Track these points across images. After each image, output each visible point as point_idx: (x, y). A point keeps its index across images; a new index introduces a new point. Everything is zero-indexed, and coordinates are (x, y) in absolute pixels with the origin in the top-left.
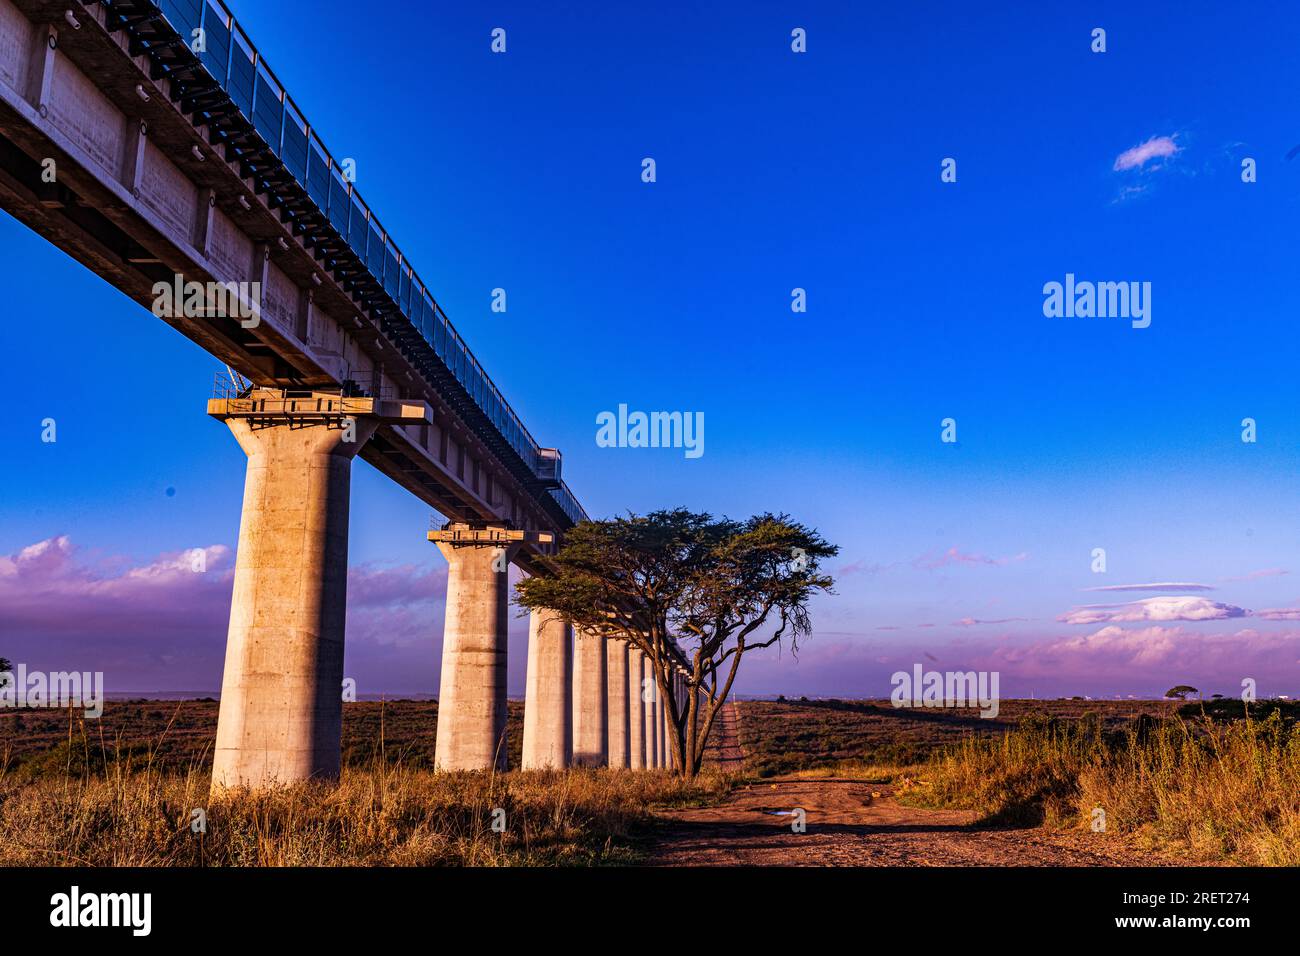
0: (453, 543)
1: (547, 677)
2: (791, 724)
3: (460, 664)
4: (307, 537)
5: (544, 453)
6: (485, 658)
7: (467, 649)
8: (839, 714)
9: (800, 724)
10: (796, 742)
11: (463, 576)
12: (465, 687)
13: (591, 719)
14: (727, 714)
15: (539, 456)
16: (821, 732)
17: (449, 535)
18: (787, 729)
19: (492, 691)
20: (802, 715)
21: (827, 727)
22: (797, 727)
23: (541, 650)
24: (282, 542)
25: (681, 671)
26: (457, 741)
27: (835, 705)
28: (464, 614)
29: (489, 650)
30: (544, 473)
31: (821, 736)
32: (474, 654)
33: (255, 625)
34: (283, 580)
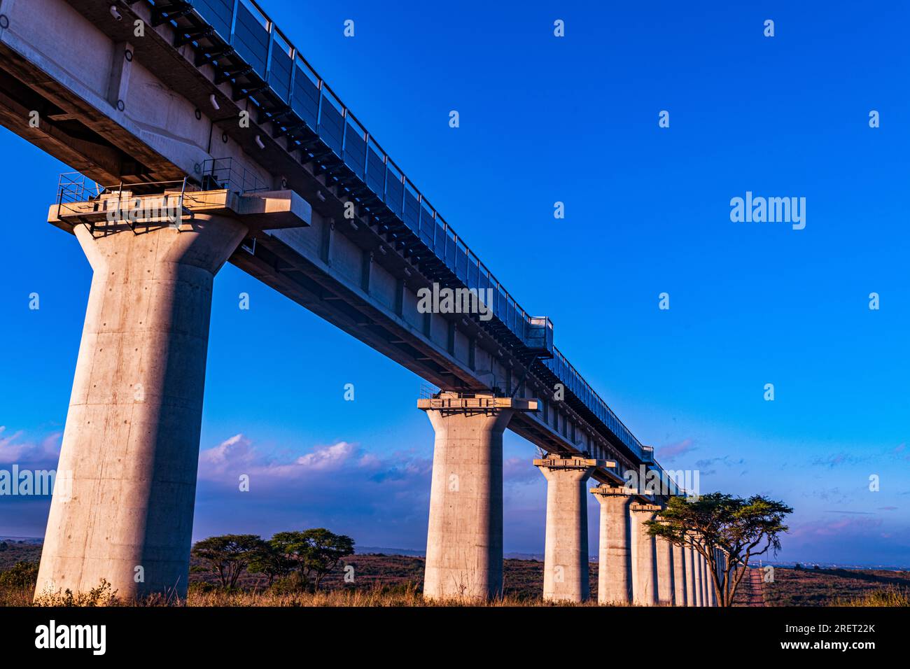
0: (603, 495)
1: (643, 558)
2: (805, 587)
3: (609, 554)
4: (574, 513)
5: (645, 449)
6: (621, 552)
7: (612, 547)
8: (844, 581)
9: (811, 587)
10: (809, 601)
11: (608, 511)
12: (612, 566)
13: (664, 582)
14: (754, 578)
15: (643, 450)
16: (829, 594)
17: (600, 490)
18: (801, 591)
19: (625, 568)
20: (814, 581)
21: (834, 591)
22: (810, 589)
23: (639, 543)
24: (565, 515)
25: (718, 547)
26: (609, 592)
27: (841, 573)
28: (610, 530)
29: (623, 548)
30: (646, 459)
31: (829, 597)
32: (615, 549)
33: (557, 547)
34: (566, 530)
